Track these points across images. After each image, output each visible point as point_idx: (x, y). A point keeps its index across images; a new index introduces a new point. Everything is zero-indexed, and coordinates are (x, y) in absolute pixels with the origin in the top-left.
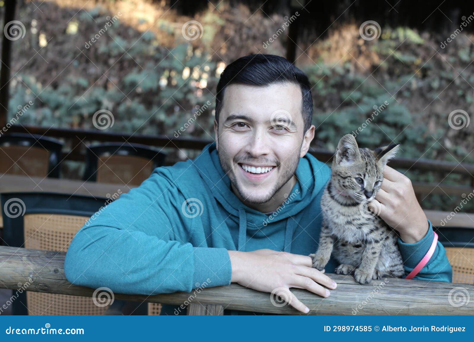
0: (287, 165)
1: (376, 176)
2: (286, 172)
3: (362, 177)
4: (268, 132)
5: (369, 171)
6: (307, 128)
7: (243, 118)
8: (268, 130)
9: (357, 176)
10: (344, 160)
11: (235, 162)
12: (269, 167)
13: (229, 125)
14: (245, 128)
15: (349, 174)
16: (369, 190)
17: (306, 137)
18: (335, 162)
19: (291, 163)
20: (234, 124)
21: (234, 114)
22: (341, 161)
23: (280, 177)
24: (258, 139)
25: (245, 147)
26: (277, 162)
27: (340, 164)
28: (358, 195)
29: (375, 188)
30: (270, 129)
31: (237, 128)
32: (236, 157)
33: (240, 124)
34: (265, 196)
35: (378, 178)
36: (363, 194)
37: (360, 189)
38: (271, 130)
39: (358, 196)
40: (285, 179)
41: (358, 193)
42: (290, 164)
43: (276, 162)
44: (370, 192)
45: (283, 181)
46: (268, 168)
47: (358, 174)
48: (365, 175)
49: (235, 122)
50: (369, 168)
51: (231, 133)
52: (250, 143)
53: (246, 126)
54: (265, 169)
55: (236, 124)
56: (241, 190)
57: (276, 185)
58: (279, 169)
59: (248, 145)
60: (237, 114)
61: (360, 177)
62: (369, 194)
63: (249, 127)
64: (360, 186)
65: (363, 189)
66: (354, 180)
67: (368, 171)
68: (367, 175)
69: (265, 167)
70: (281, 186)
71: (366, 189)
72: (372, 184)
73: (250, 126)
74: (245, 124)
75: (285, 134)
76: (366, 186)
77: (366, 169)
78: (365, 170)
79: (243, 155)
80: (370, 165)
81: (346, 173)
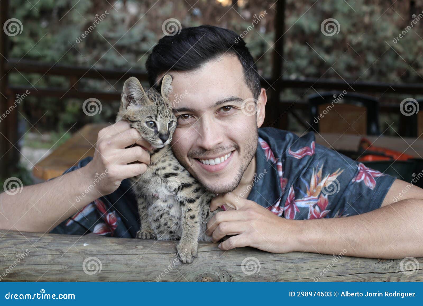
0: (247, 145)
1: (169, 116)
3: (154, 120)
4: (215, 117)
5: (161, 111)
9: (148, 120)
10: (131, 104)
11: (189, 158)
12: (227, 154)
15: (138, 119)
16: (164, 132)
18: (122, 107)
19: (251, 141)
22: (128, 105)
23: (242, 160)
26: (235, 145)
27: (127, 108)
29: (170, 129)
32: (189, 153)
35: (171, 117)
36: (158, 138)
37: (154, 134)
38: (217, 114)
40: (250, 159)
41: (152, 138)
42: (250, 143)
43: (234, 147)
44: (166, 134)
45: (248, 162)
47: (149, 117)
48: (156, 117)
50: (160, 108)
53: (190, 117)
57: (241, 169)
58: (239, 152)
61: (152, 120)
62: (164, 138)
63: (193, 117)
64: (153, 130)
65: (157, 132)
66: (145, 125)
67: (159, 111)
68: (159, 117)
71: (160, 132)
72: (167, 126)
74: (188, 115)
76: (160, 129)
77: (158, 110)
78: (157, 112)
79: (197, 150)
80: (161, 105)
81: (135, 118)
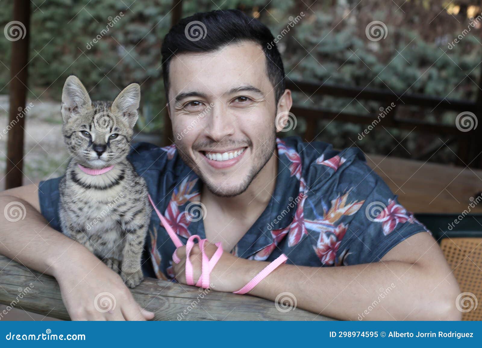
0: (261, 143)
2: (262, 152)
3: (88, 129)
4: (228, 106)
6: (279, 95)
7: (194, 94)
8: (228, 103)
9: (81, 129)
11: (194, 150)
12: (237, 149)
13: (180, 106)
14: (200, 108)
17: (281, 106)
20: (185, 104)
21: (183, 93)
23: (254, 159)
24: (217, 117)
25: (204, 130)
26: (248, 141)
28: (86, 152)
30: (230, 103)
31: (190, 108)
32: (194, 144)
33: (193, 103)
34: (239, 186)
36: (92, 149)
37: (88, 144)
38: (232, 104)
39: (87, 154)
40: (263, 161)
41: (86, 150)
43: (246, 143)
44: (100, 145)
45: (260, 163)
46: (238, 151)
47: (82, 126)
49: (187, 102)
51: (185, 115)
52: (208, 124)
53: (200, 104)
54: (234, 153)
55: (187, 104)
56: (208, 183)
57: (252, 170)
58: (252, 149)
59: (206, 127)
60: (187, 92)
61: (85, 129)
62: (98, 148)
63: (205, 105)
64: (88, 140)
65: (91, 143)
66: (80, 134)
69: (234, 150)
70: (258, 170)
71: (95, 142)
73: (204, 103)
74: (199, 102)
75: (250, 106)
76: (95, 139)
77: (93, 118)
79: (203, 141)
